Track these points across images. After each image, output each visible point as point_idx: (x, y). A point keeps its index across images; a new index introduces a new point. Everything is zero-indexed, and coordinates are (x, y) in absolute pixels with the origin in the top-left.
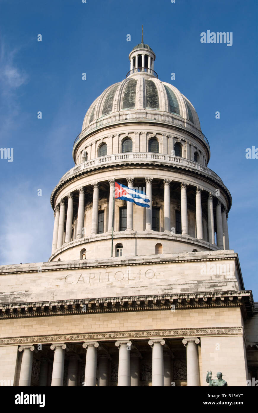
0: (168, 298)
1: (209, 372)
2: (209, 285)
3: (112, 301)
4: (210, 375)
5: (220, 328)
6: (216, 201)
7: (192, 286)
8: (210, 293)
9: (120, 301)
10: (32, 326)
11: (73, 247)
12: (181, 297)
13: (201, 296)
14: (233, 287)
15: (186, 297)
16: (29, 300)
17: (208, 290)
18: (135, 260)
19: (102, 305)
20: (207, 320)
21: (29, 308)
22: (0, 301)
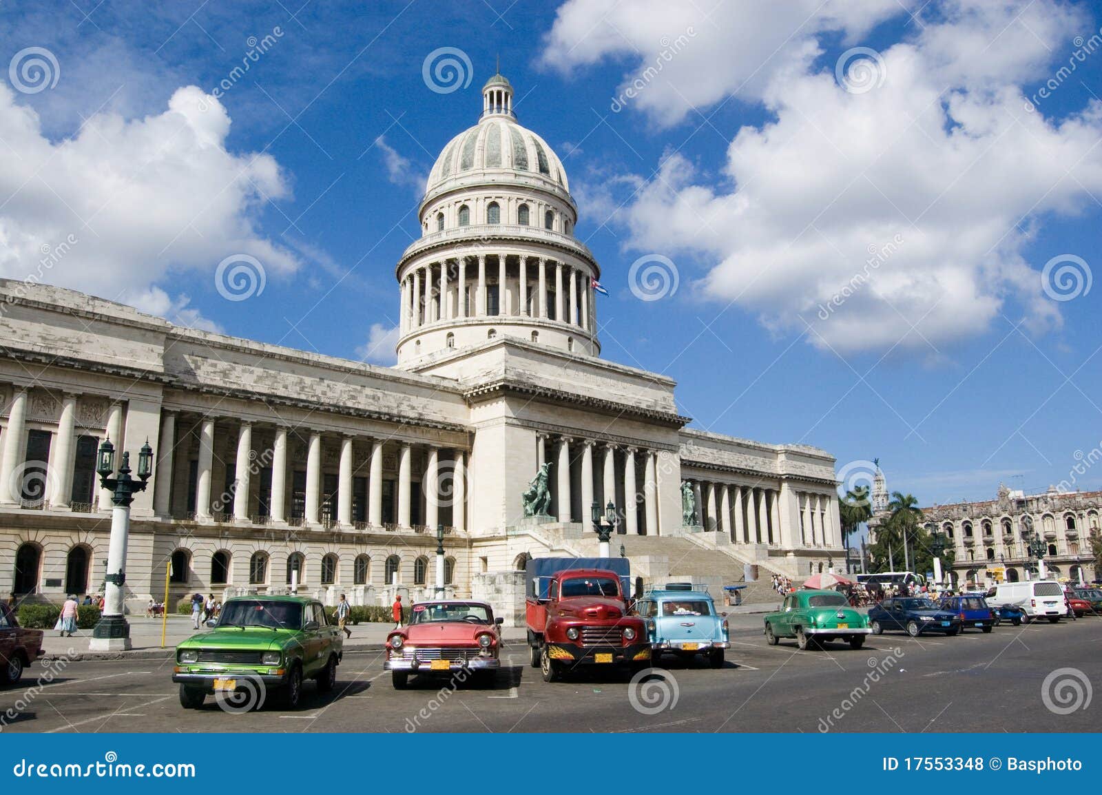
2: (660, 406)
7: (653, 404)
9: (617, 407)
15: (658, 415)
16: (541, 384)
21: (552, 396)
22: (515, 378)
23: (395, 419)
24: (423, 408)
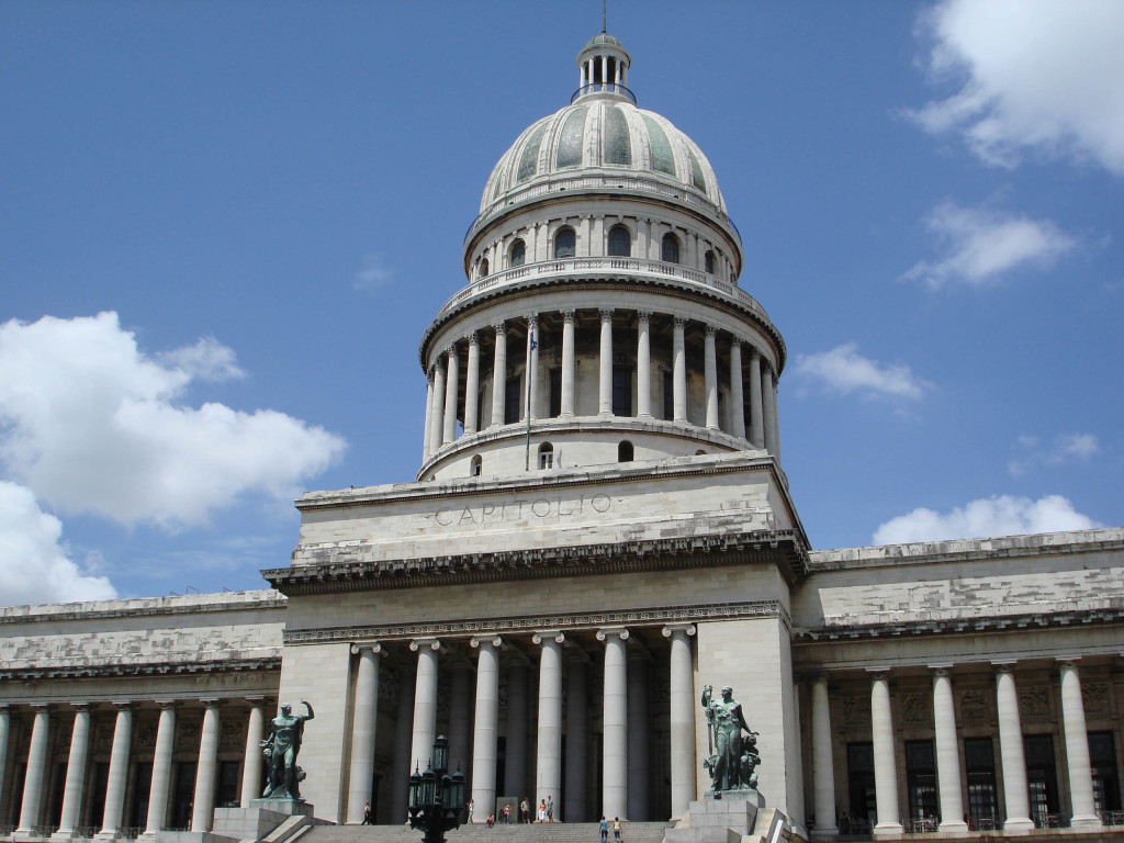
0: (635, 549)
1: (708, 687)
2: (716, 520)
3: (525, 558)
4: (708, 693)
5: (736, 604)
6: (748, 351)
7: (683, 524)
8: (716, 537)
9: (540, 557)
10: (374, 606)
11: (458, 452)
12: (659, 547)
13: (699, 544)
14: (763, 523)
15: (669, 547)
16: (368, 558)
17: (714, 531)
18: (572, 476)
19: (504, 565)
20: (712, 589)
21: (366, 573)
22: (314, 560)
23: (180, 669)
24: (242, 642)
